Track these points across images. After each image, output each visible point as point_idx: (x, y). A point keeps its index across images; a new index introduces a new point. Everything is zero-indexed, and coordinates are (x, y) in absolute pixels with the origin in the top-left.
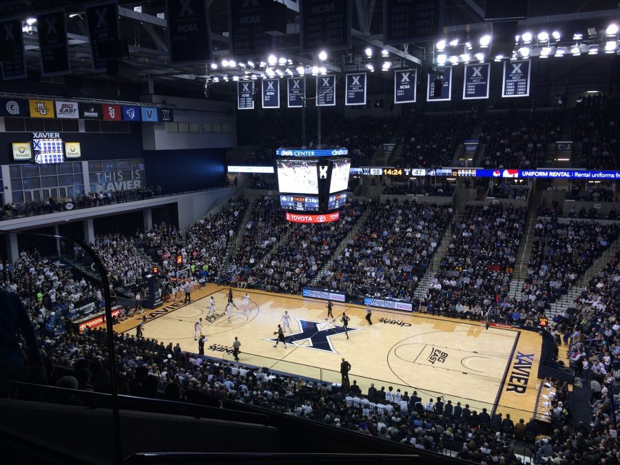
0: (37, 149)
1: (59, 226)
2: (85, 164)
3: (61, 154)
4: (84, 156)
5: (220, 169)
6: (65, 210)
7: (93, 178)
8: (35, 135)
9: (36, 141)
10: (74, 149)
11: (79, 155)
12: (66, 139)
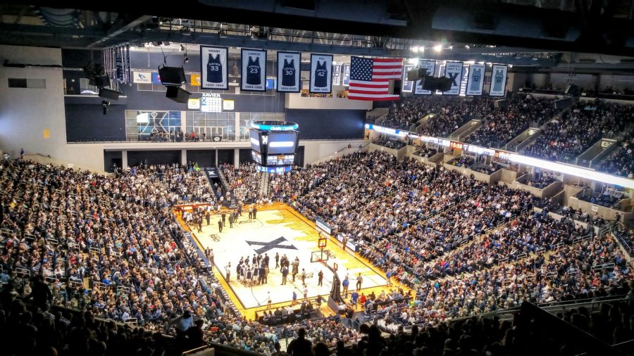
0: (204, 103)
1: (218, 150)
2: (238, 114)
3: (220, 107)
4: (237, 109)
5: (360, 125)
6: (214, 141)
7: (242, 123)
8: (204, 95)
9: (204, 98)
10: (230, 105)
11: (233, 108)
12: (224, 97)
